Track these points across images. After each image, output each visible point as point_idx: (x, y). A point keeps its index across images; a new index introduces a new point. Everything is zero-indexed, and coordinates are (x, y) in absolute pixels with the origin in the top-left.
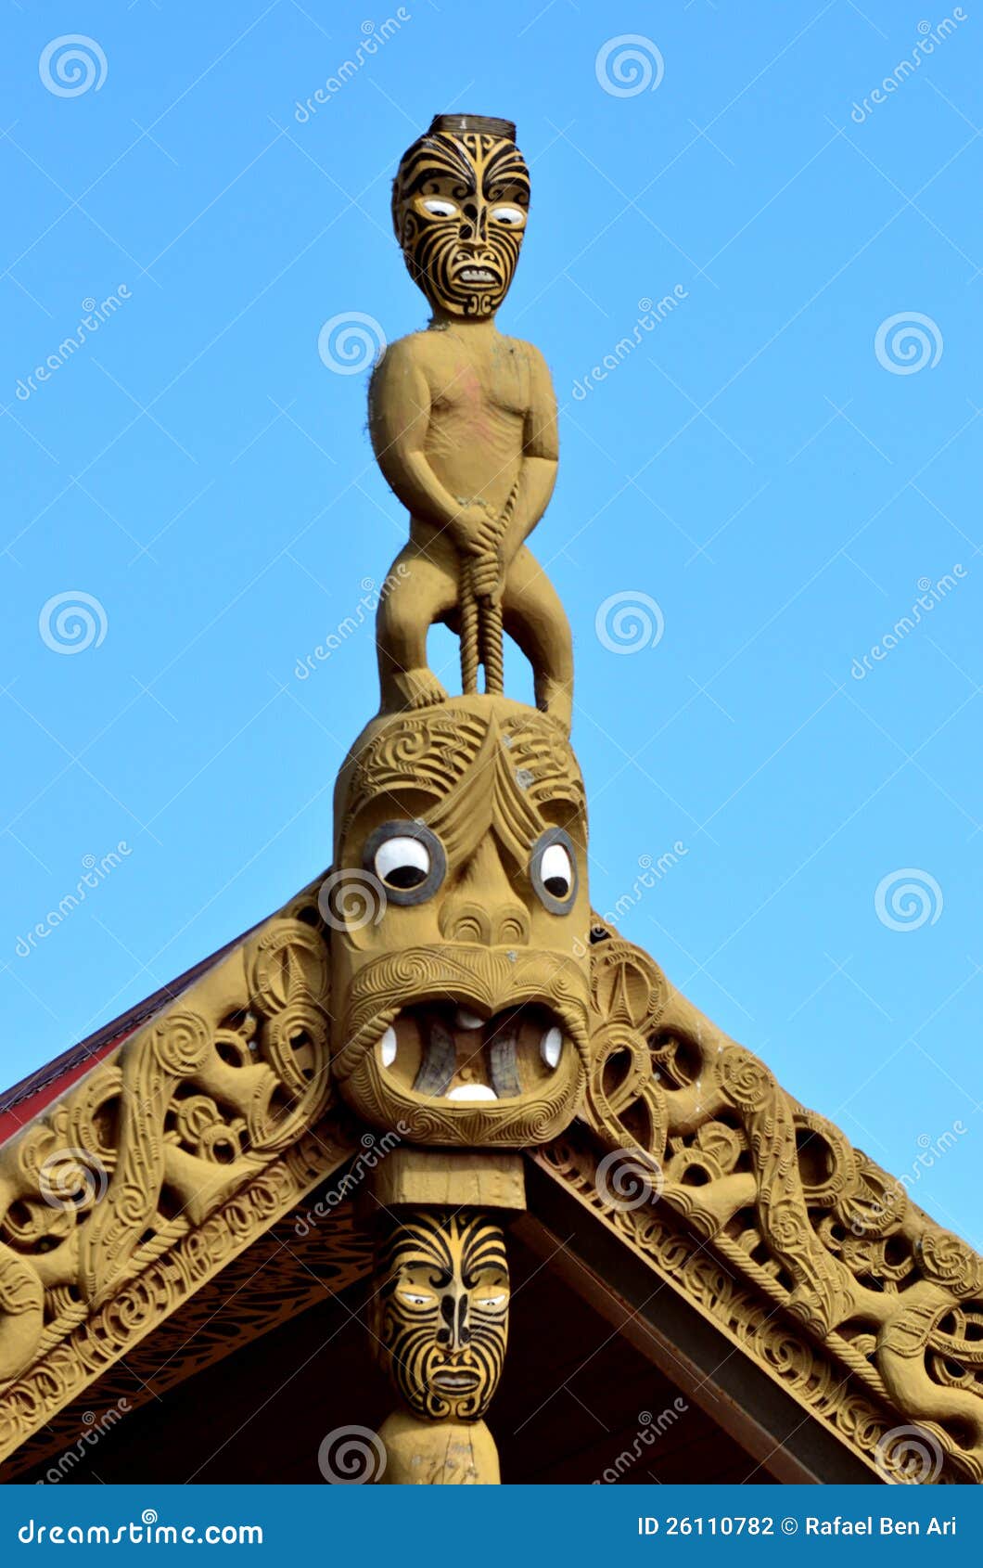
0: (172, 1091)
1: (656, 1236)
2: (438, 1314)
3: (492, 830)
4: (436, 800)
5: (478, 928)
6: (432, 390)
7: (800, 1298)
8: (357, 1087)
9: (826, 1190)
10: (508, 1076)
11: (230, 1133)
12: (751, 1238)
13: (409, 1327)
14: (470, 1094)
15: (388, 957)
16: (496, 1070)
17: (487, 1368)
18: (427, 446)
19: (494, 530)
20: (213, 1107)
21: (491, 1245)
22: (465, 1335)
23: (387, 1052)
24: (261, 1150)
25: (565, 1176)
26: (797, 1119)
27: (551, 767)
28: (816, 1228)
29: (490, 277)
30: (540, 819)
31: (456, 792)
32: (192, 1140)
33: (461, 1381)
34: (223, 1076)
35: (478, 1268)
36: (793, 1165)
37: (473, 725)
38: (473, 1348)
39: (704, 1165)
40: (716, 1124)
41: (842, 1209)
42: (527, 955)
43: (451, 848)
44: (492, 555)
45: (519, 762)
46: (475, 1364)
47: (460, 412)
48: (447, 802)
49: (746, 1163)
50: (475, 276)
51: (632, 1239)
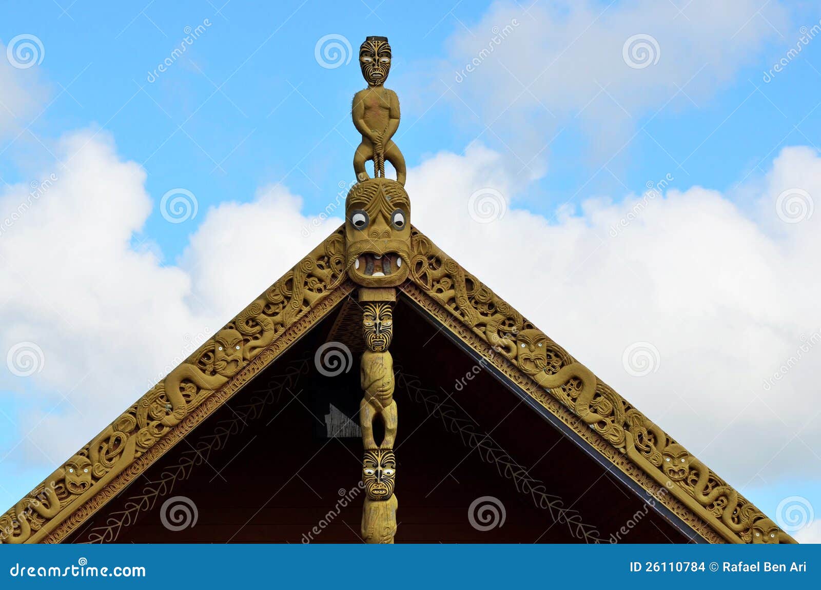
0: (306, 276)
1: (431, 306)
2: (374, 327)
3: (380, 211)
4: (367, 204)
5: (376, 234)
6: (365, 104)
7: (465, 319)
8: (350, 275)
9: (473, 293)
10: (388, 270)
11: (321, 286)
12: (454, 305)
13: (367, 330)
14: (379, 275)
15: (355, 243)
16: (385, 268)
17: (387, 339)
18: (363, 118)
19: (381, 138)
20: (317, 280)
21: (388, 310)
22: (380, 332)
23: (357, 265)
24: (329, 289)
25: (408, 292)
26: (465, 276)
27: (397, 194)
28: (470, 302)
29: (380, 75)
30: (394, 208)
31: (371, 202)
32: (311, 287)
33: (380, 343)
34: (319, 272)
35: (383, 316)
36: (464, 287)
37: (375, 186)
38: (383, 335)
39: (442, 288)
40: (446, 278)
41: (477, 297)
42: (391, 241)
43: (370, 216)
44: (380, 144)
45: (387, 194)
46: (383, 339)
47: (373, 109)
48: (369, 205)
49: (452, 287)
50: (376, 75)
51: (425, 306)
